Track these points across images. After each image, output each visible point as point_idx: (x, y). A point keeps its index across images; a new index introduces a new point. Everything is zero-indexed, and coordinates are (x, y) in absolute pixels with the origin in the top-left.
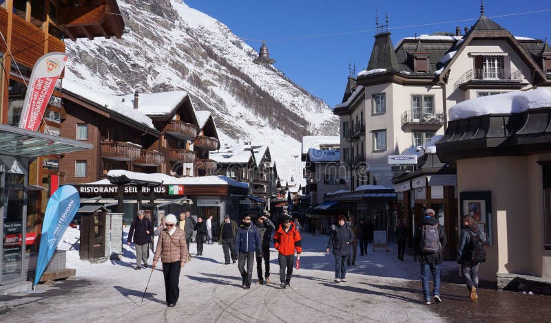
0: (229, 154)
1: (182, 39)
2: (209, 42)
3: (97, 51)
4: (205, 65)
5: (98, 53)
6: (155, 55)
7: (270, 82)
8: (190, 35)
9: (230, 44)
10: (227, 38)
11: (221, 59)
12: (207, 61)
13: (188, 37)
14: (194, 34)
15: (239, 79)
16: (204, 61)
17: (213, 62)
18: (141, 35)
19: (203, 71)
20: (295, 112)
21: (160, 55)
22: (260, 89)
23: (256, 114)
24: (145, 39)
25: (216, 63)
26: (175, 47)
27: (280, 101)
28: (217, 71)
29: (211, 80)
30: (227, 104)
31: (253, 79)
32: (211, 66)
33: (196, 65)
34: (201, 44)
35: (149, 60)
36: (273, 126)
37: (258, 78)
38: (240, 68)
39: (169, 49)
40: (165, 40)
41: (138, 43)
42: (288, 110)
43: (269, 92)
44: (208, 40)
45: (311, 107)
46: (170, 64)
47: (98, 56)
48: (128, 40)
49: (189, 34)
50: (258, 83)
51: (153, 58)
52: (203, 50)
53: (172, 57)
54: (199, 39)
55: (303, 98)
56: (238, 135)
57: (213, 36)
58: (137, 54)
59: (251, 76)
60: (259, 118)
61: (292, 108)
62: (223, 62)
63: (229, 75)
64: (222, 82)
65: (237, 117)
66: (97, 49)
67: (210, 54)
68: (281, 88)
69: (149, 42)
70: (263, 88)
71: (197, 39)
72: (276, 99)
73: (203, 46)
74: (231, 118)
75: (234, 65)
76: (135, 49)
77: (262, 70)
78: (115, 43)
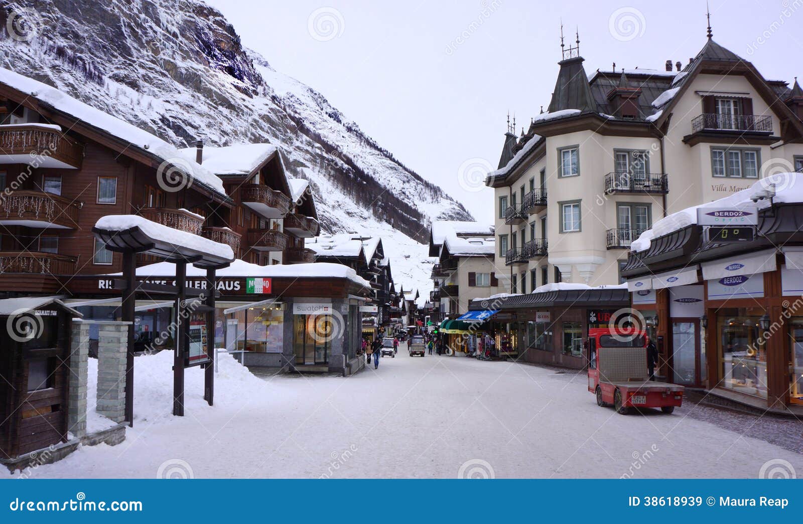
0: (332, 245)
1: (267, 108)
2: (299, 114)
3: (159, 122)
4: (295, 140)
5: (161, 124)
6: (232, 128)
7: (375, 164)
8: (277, 105)
9: (326, 117)
10: (322, 109)
11: (315, 134)
12: (297, 136)
13: (274, 106)
14: (282, 102)
15: (338, 160)
16: (293, 136)
17: (305, 137)
18: (215, 103)
19: (291, 149)
20: (406, 201)
21: (239, 128)
22: (363, 172)
23: (358, 203)
24: (220, 108)
25: (308, 139)
26: (257, 118)
27: (388, 187)
28: (309, 149)
29: (302, 160)
30: (321, 190)
31: (354, 160)
32: (302, 142)
33: (284, 141)
34: (290, 115)
35: (224, 133)
36: (379, 218)
37: (360, 159)
38: (338, 146)
39: (250, 120)
40: (245, 110)
41: (212, 113)
42: (397, 199)
43: (374, 176)
44: (298, 111)
45: (426, 195)
46: (250, 139)
47: (160, 127)
48: (199, 108)
49: (275, 103)
50: (360, 165)
51: (229, 131)
52: (293, 123)
53: (254, 131)
54: (288, 110)
55: (415, 184)
56: (334, 228)
57: (304, 106)
58: (209, 126)
59: (351, 157)
60: (361, 208)
61: (402, 197)
62: (317, 138)
63: (325, 155)
64: (316, 162)
65: (333, 207)
66: (160, 119)
67: (300, 127)
68: (389, 171)
69: (226, 111)
70: (366, 172)
71: (285, 110)
72: (382, 185)
73: (293, 118)
74: (325, 207)
75: (330, 143)
76: (208, 120)
77: (364, 150)
78: (183, 112)
